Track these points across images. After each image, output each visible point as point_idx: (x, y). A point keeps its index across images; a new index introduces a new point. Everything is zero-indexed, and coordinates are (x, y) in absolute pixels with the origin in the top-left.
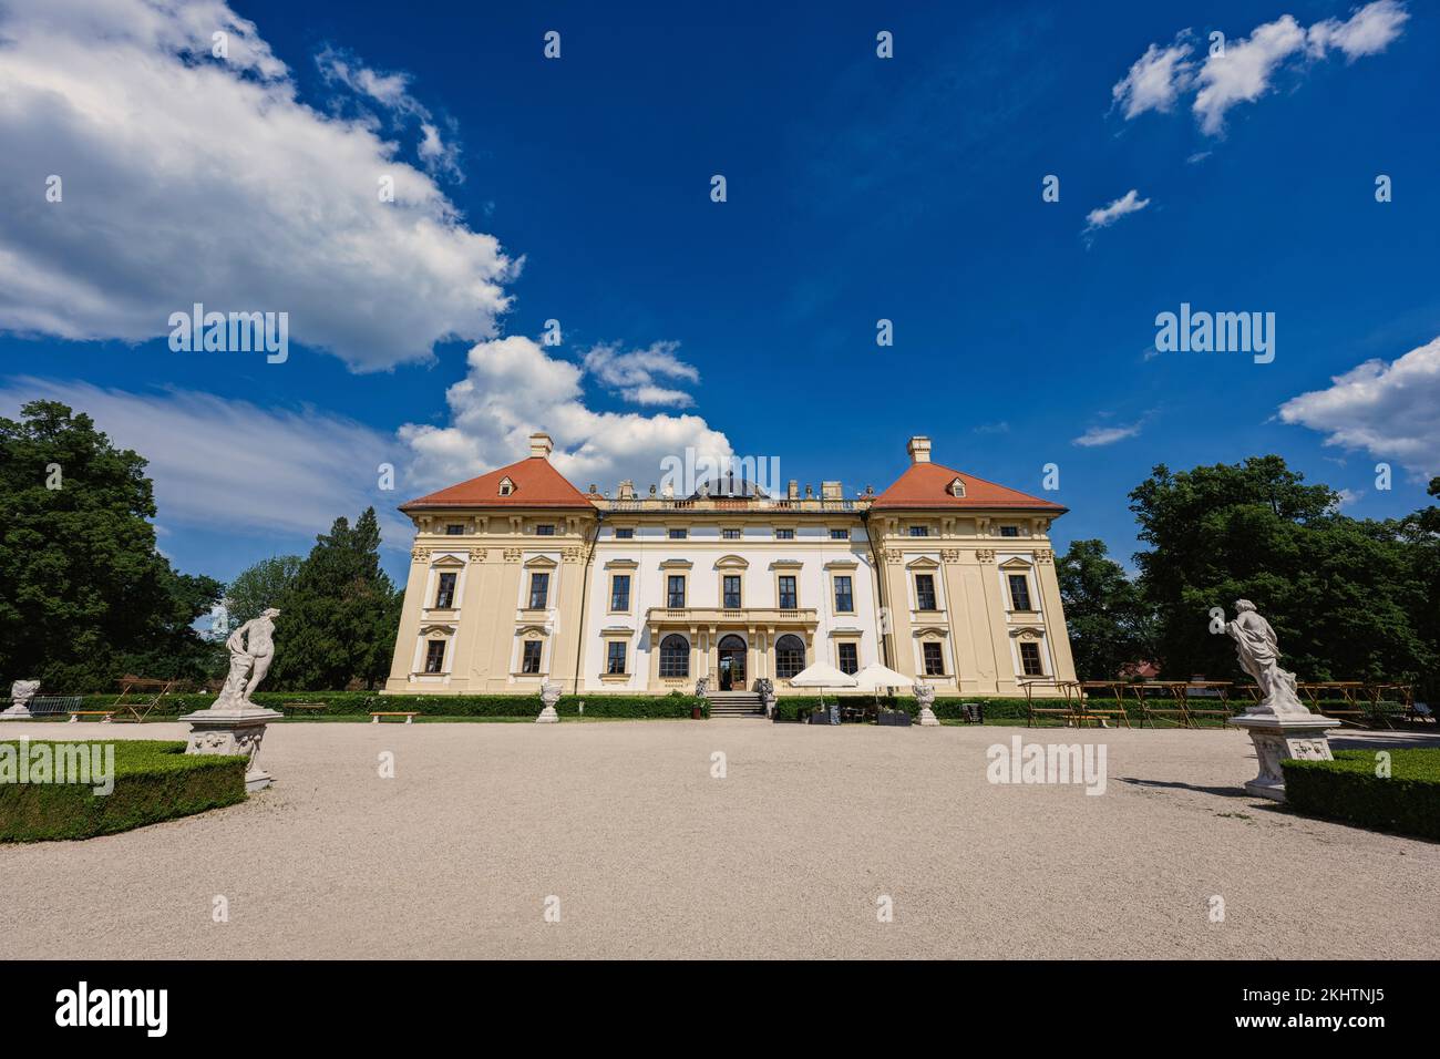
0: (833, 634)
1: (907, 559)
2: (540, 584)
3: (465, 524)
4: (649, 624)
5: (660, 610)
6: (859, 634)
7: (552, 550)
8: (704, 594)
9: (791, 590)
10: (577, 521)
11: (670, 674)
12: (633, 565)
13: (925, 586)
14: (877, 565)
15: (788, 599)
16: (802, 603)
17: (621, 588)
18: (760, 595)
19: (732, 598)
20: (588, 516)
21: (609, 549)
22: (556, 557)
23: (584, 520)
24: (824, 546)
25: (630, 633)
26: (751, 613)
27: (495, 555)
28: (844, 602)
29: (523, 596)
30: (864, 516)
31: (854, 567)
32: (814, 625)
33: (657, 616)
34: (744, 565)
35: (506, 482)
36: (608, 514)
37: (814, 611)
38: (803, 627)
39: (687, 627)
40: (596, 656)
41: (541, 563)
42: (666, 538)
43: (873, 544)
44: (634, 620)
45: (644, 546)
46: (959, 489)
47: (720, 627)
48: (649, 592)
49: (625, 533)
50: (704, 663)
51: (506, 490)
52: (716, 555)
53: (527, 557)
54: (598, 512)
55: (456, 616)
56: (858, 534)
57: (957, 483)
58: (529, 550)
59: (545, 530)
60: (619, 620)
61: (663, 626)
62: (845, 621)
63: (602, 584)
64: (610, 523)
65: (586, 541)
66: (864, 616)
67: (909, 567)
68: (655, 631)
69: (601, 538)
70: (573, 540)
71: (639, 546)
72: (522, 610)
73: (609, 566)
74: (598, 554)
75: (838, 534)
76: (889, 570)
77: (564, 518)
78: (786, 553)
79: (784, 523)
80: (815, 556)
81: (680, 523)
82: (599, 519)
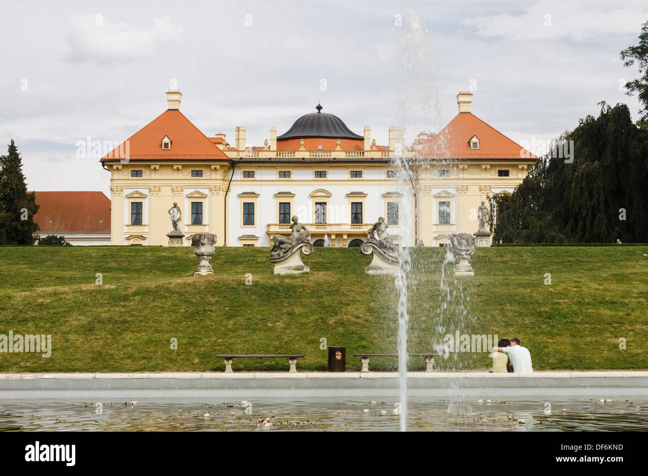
1: (435, 191)
2: (197, 209)
3: (143, 170)
4: (269, 233)
5: (275, 225)
7: (204, 187)
9: (359, 211)
10: (218, 167)
12: (255, 196)
13: (446, 207)
14: (416, 195)
15: (357, 217)
16: (366, 220)
17: (249, 210)
20: (224, 164)
21: (240, 184)
22: (205, 191)
23: (222, 166)
24: (381, 182)
25: (256, 239)
26: (332, 226)
27: (166, 191)
28: (393, 219)
29: (188, 216)
33: (274, 229)
34: (329, 195)
35: (166, 140)
36: (238, 162)
41: (197, 195)
42: (277, 177)
44: (259, 231)
45: (263, 183)
46: (475, 144)
48: (267, 213)
49: (249, 174)
51: (166, 145)
52: (310, 189)
53: (187, 191)
54: (231, 161)
55: (146, 229)
57: (475, 140)
58: (189, 187)
59: (198, 174)
60: (249, 231)
62: (393, 231)
63: (236, 207)
64: (239, 168)
65: (225, 179)
67: (436, 197)
69: (234, 178)
71: (259, 183)
72: (188, 225)
73: (239, 197)
74: (232, 187)
75: (392, 174)
76: (423, 199)
77: (210, 166)
78: (357, 187)
79: (358, 167)
80: (377, 188)
81: (284, 168)
82: (233, 166)
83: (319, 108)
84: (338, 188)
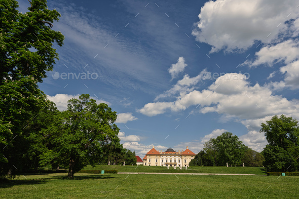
1: (184, 159)
2: (157, 160)
3: (150, 156)
8: (169, 161)
10: (159, 155)
12: (163, 159)
13: (185, 161)
14: (182, 159)
15: (175, 162)
17: (163, 161)
18: (173, 161)
19: (171, 162)
21: (161, 157)
28: (179, 162)
29: (155, 161)
30: (181, 155)
31: (180, 159)
32: (177, 164)
39: (168, 164)
42: (166, 157)
43: (182, 157)
44: (164, 163)
47: (170, 164)
48: (165, 161)
51: (153, 153)
57: (189, 152)
58: (156, 158)
59: (157, 156)
61: (166, 163)
63: (161, 160)
66: (181, 163)
70: (159, 157)
71: (164, 157)
78: (175, 158)
79: (175, 155)
80: (177, 158)
81: (166, 155)
82: (161, 155)
83: (170, 148)
84: (173, 158)
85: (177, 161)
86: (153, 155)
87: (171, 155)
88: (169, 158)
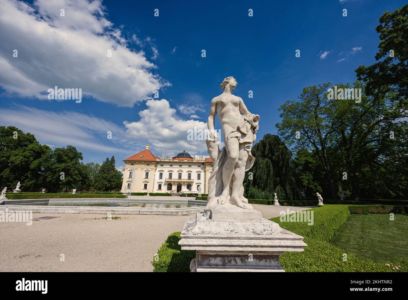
0: (196, 184)
2: (147, 174)
3: (134, 163)
4: (166, 181)
6: (201, 184)
7: (149, 168)
8: (175, 177)
9: (190, 176)
10: (154, 163)
11: (169, 190)
12: (163, 171)
14: (205, 172)
15: (189, 178)
16: (192, 178)
17: (161, 175)
18: (185, 177)
19: (180, 177)
20: (155, 162)
21: (159, 168)
22: (150, 170)
23: (155, 163)
24: (196, 168)
25: (162, 183)
26: (183, 180)
27: (139, 169)
28: (199, 178)
29: (144, 176)
30: (203, 163)
31: (201, 172)
32: (193, 182)
33: (167, 180)
34: (182, 171)
35: (141, 156)
36: (159, 162)
37: (193, 180)
38: (191, 182)
39: (172, 182)
40: (157, 186)
41: (147, 170)
42: (169, 166)
43: (204, 168)
44: (163, 180)
47: (177, 182)
48: (166, 176)
49: (162, 165)
50: (174, 188)
51: (141, 157)
52: (178, 169)
53: (145, 169)
54: (157, 162)
55: (133, 179)
56: (202, 166)
58: (145, 168)
59: (148, 165)
60: (161, 180)
61: (168, 182)
62: (199, 181)
63: (158, 174)
64: (160, 163)
65: (155, 167)
66: (202, 181)
68: (166, 182)
69: (158, 166)
70: (153, 167)
71: (164, 168)
72: (144, 179)
73: (159, 171)
74: (157, 169)
75: (199, 166)
76: (207, 173)
77: (151, 163)
78: (190, 169)
79: (190, 164)
80: (195, 170)
81: (171, 164)
82: (158, 163)
83: (184, 151)
84: (185, 170)
85: (194, 176)
86: (140, 162)
87: (181, 164)
88: (175, 170)
